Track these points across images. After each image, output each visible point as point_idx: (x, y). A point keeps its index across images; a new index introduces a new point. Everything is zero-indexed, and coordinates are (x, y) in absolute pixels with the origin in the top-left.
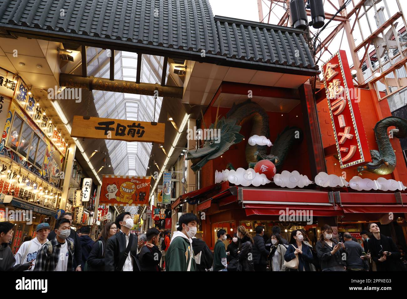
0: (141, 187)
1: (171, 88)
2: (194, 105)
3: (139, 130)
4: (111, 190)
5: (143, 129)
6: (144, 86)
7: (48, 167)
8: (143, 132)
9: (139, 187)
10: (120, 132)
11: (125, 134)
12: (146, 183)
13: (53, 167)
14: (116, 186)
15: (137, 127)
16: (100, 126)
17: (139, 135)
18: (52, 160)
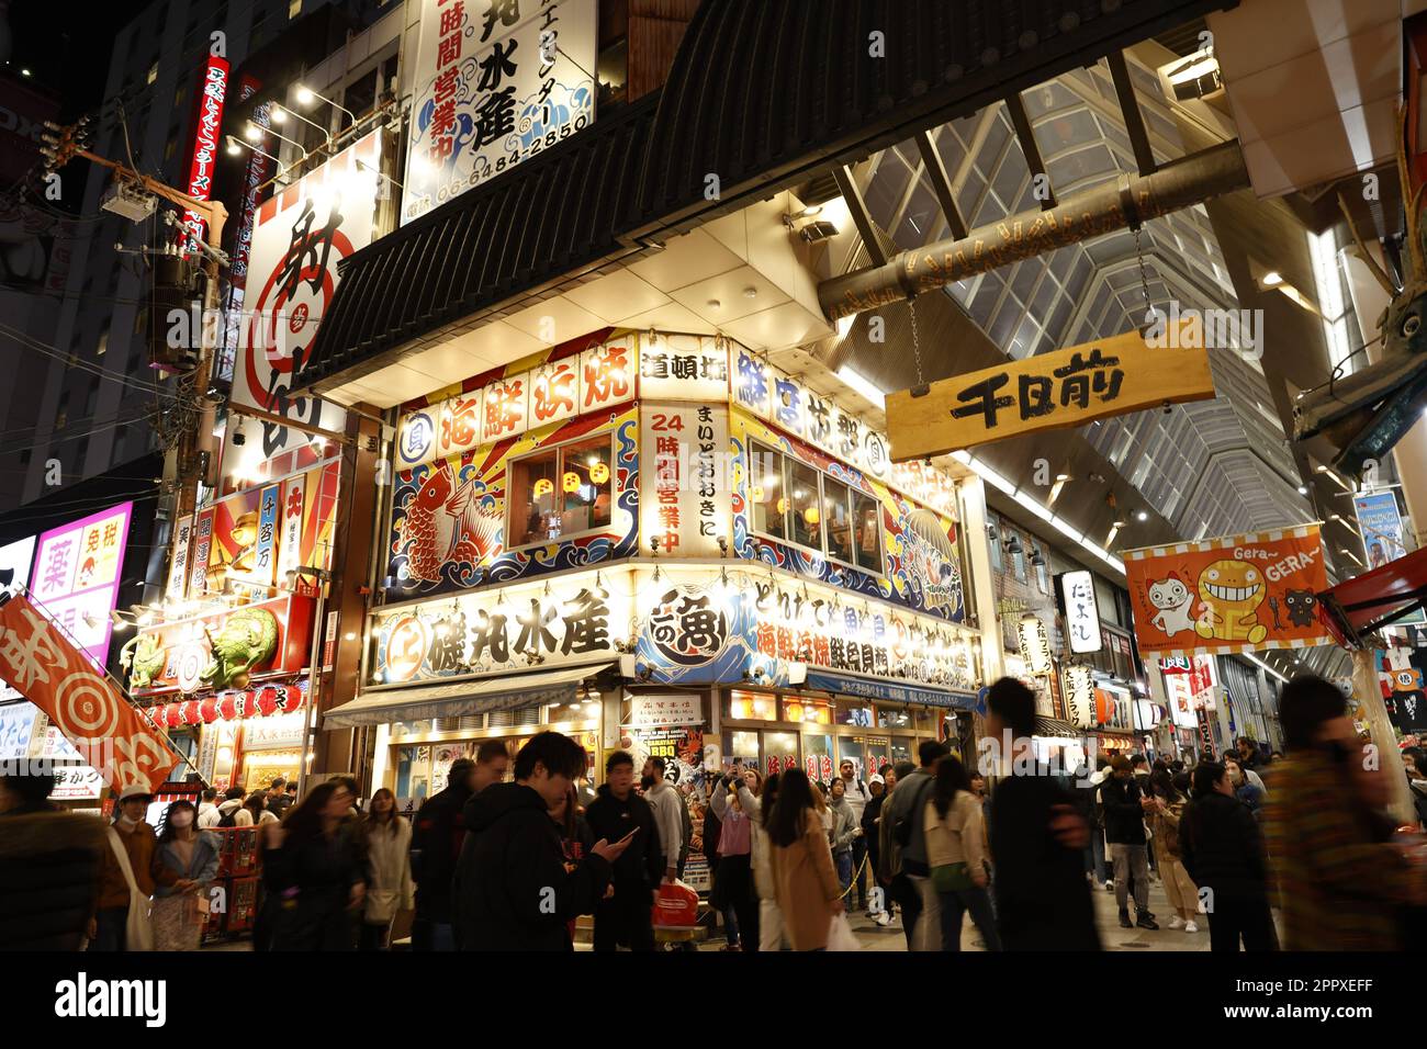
0: (1285, 574)
1: (1186, 165)
2: (1325, 184)
3: (1100, 376)
4: (1165, 600)
5: (1114, 365)
6: (1074, 207)
7: (907, 564)
8: (1118, 376)
9: (1276, 573)
10: (1034, 402)
11: (1053, 406)
12: (1301, 555)
13: (924, 560)
14: (1181, 584)
15: (1090, 365)
16: (967, 403)
17: (1106, 391)
18: (913, 540)
